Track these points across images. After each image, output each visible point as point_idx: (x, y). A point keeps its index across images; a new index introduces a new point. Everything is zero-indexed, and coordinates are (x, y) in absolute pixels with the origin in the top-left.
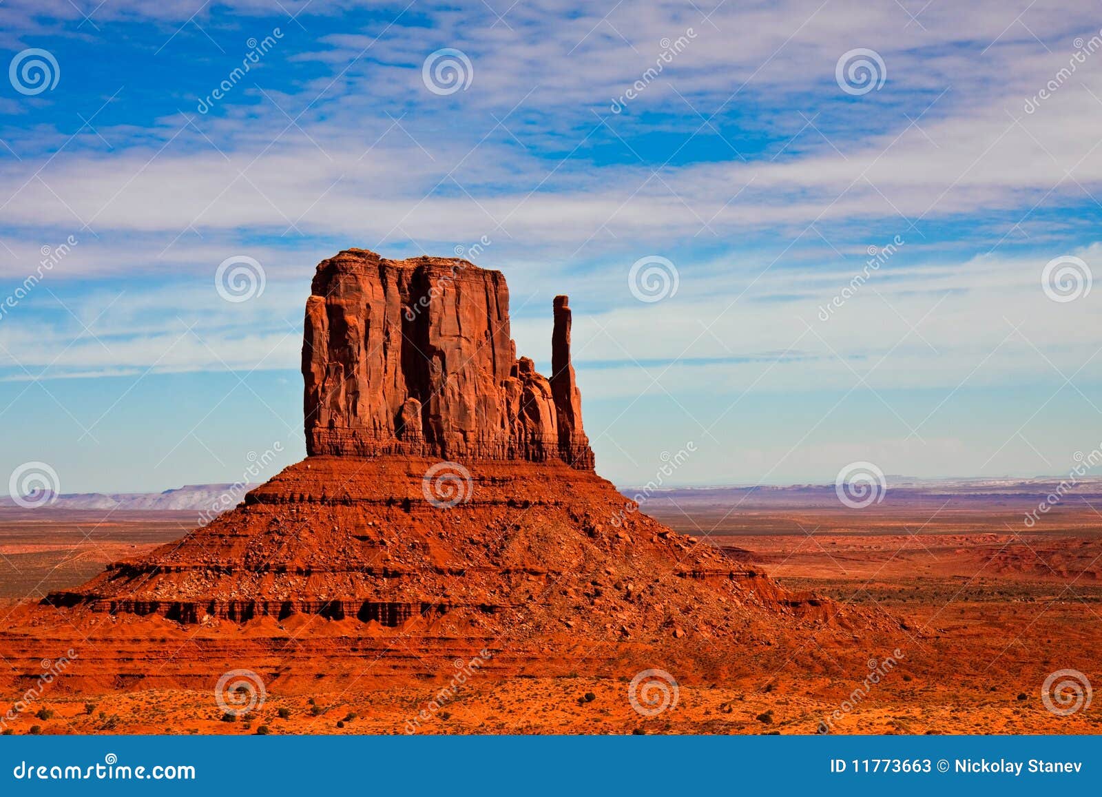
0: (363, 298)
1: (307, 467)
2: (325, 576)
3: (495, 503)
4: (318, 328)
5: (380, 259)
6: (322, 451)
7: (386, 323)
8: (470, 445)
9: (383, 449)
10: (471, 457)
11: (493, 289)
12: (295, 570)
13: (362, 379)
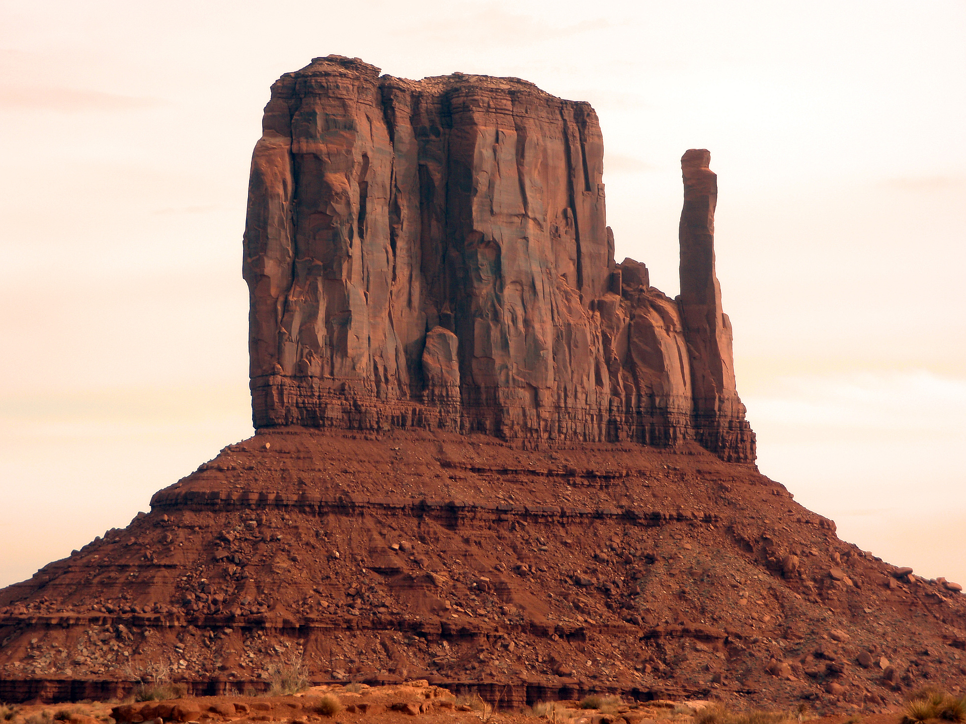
0: (358, 143)
1: (265, 447)
2: (336, 638)
3: (599, 516)
4: (278, 195)
5: (381, 75)
6: (286, 418)
7: (394, 189)
8: (545, 414)
9: (393, 417)
10: (546, 435)
11: (577, 135)
12: (280, 625)
13: (356, 291)
